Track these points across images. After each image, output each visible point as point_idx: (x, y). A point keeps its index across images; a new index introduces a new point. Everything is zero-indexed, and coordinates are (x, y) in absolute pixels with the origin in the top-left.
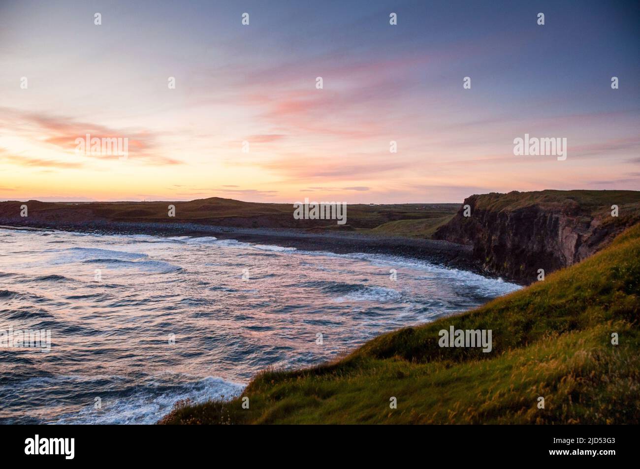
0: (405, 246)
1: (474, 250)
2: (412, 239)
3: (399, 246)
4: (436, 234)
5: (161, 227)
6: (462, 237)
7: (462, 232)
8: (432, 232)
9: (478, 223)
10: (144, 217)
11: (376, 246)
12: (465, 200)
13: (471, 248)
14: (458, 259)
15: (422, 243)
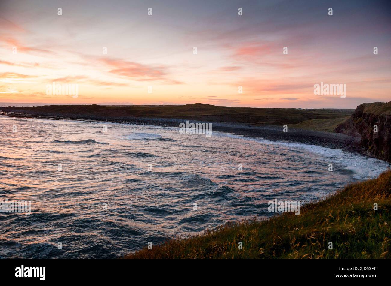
0: (314, 136)
1: (361, 140)
2: (319, 132)
3: (310, 136)
4: (336, 129)
5: (164, 121)
6: (353, 131)
7: (354, 128)
8: (334, 128)
9: (365, 123)
10: (155, 115)
11: (295, 136)
12: (357, 106)
13: (359, 139)
14: (350, 146)
15: (326, 134)
